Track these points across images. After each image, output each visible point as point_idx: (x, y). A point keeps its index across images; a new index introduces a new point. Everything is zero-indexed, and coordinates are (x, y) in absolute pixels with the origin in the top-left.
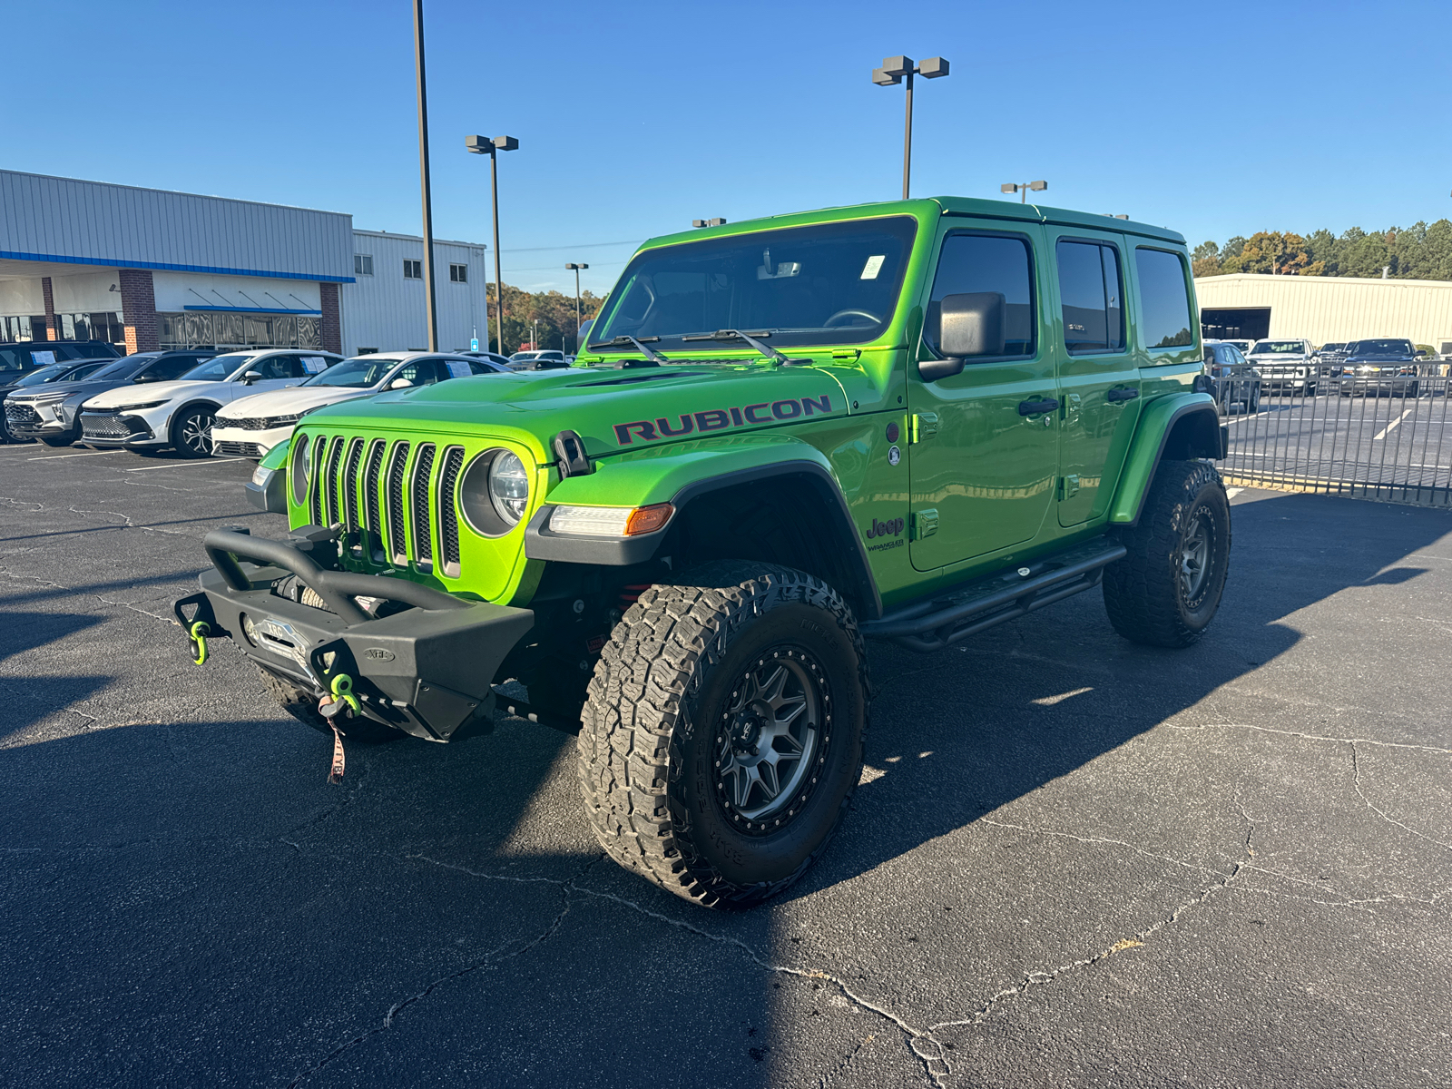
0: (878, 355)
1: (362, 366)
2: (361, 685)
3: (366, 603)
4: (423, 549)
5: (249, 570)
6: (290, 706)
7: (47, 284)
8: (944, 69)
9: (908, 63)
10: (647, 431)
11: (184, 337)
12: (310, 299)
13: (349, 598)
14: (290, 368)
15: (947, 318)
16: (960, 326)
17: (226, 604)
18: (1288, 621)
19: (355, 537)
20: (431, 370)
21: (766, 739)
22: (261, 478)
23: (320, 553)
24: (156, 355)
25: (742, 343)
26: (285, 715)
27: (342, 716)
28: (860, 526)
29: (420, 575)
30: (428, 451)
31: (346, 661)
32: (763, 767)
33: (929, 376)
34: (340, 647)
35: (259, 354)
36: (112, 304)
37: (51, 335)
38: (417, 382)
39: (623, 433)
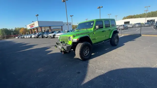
0: (92, 29)
1: (64, 32)
2: (64, 49)
3: (64, 45)
4: (67, 42)
5: (58, 44)
6: (61, 51)
7: (45, 28)
8: (102, 7)
9: (100, 7)
10: (78, 35)
11: (53, 30)
12: (61, 27)
13: (63, 45)
14: (60, 32)
15: (96, 27)
16: (97, 27)
17: (57, 46)
18: (124, 44)
19: (63, 42)
20: (68, 31)
21: (86, 51)
22: (58, 39)
23: (62, 42)
24: (52, 32)
25: (84, 29)
26: (60, 52)
27: (63, 51)
28: (91, 39)
29: (67, 43)
30: (68, 37)
31: (63, 48)
32: (86, 53)
33: (95, 30)
34: (63, 47)
35: (58, 31)
36: (49, 29)
37: (45, 31)
38: (67, 32)
39: (77, 35)
